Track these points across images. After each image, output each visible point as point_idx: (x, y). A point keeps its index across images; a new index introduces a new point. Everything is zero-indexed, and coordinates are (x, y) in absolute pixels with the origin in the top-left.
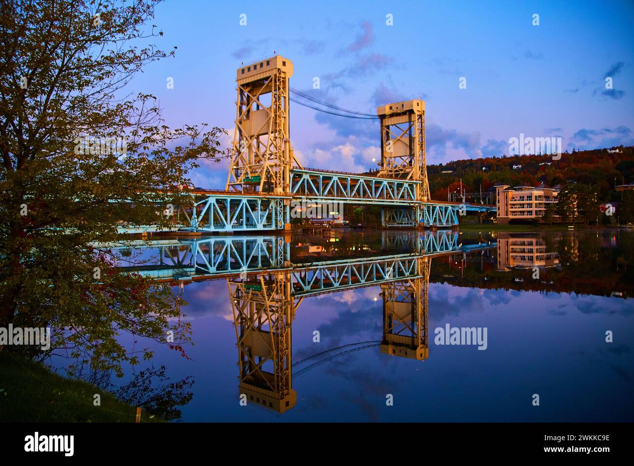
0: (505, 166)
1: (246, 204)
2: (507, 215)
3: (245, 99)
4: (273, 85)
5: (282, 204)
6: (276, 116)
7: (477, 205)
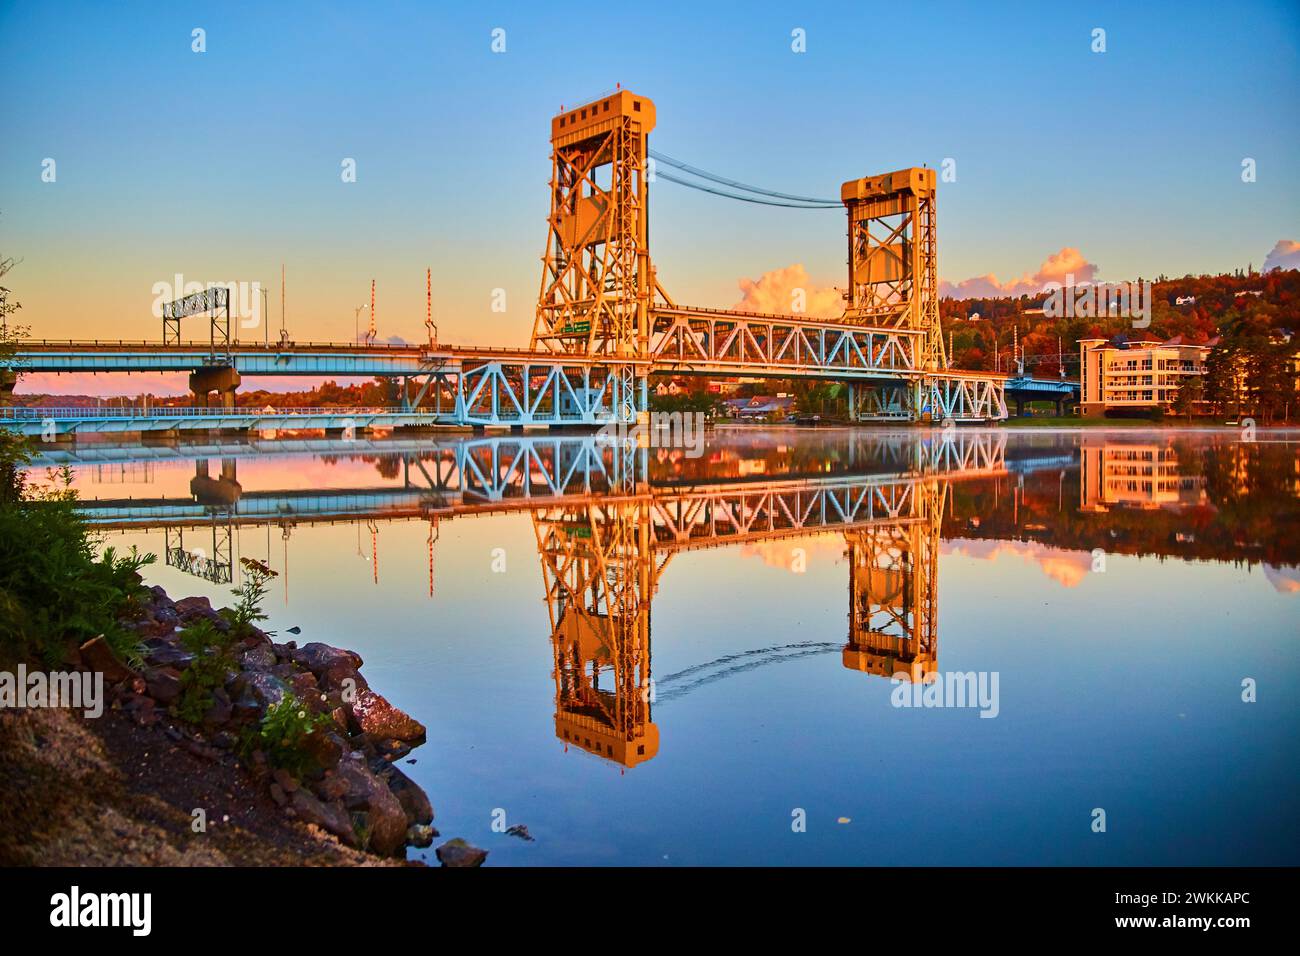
0: (1160, 299)
1: (560, 374)
2: (1101, 400)
3: (568, 176)
4: (615, 148)
5: (632, 374)
6: (620, 206)
7: (1052, 379)
